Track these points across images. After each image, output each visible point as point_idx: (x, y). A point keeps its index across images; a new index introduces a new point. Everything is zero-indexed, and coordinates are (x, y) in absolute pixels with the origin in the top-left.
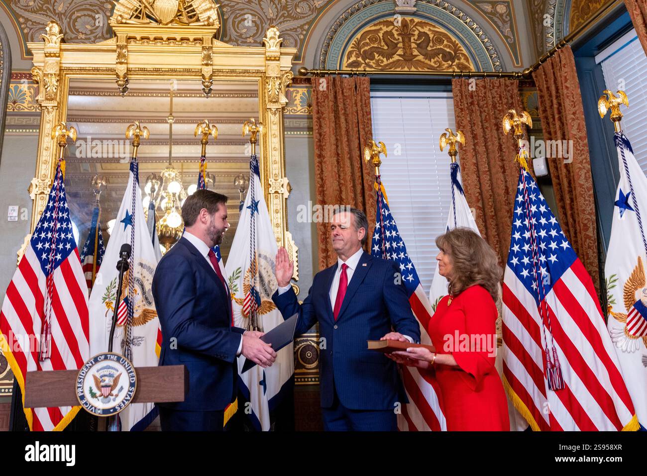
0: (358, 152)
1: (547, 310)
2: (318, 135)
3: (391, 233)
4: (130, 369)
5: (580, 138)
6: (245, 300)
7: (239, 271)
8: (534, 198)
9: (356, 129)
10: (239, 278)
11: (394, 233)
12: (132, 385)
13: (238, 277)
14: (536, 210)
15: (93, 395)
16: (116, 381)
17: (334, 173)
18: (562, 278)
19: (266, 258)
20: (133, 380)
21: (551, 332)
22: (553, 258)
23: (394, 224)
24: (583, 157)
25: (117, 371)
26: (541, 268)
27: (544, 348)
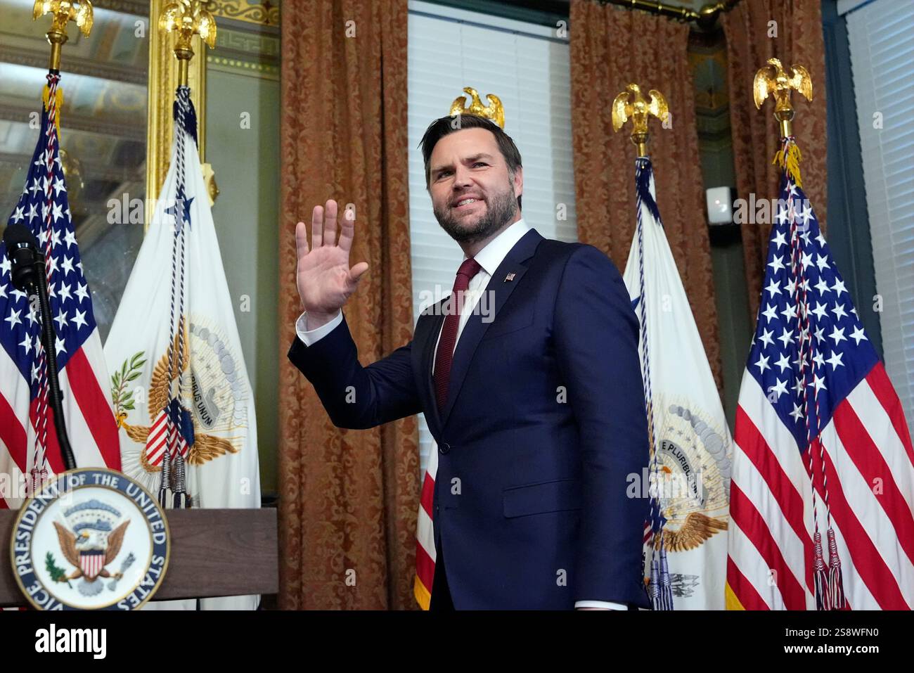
0: (379, 126)
1: (822, 460)
2: (292, 73)
4: (152, 511)
5: (815, 152)
6: (152, 429)
7: (138, 360)
8: (807, 241)
9: (377, 74)
10: (139, 378)
12: (158, 550)
13: (136, 375)
14: (812, 264)
15: (57, 575)
16: (116, 540)
17: (325, 166)
18: (850, 398)
19: (205, 334)
20: (159, 538)
22: (836, 360)
24: (817, 189)
25: (118, 515)
26: (816, 377)
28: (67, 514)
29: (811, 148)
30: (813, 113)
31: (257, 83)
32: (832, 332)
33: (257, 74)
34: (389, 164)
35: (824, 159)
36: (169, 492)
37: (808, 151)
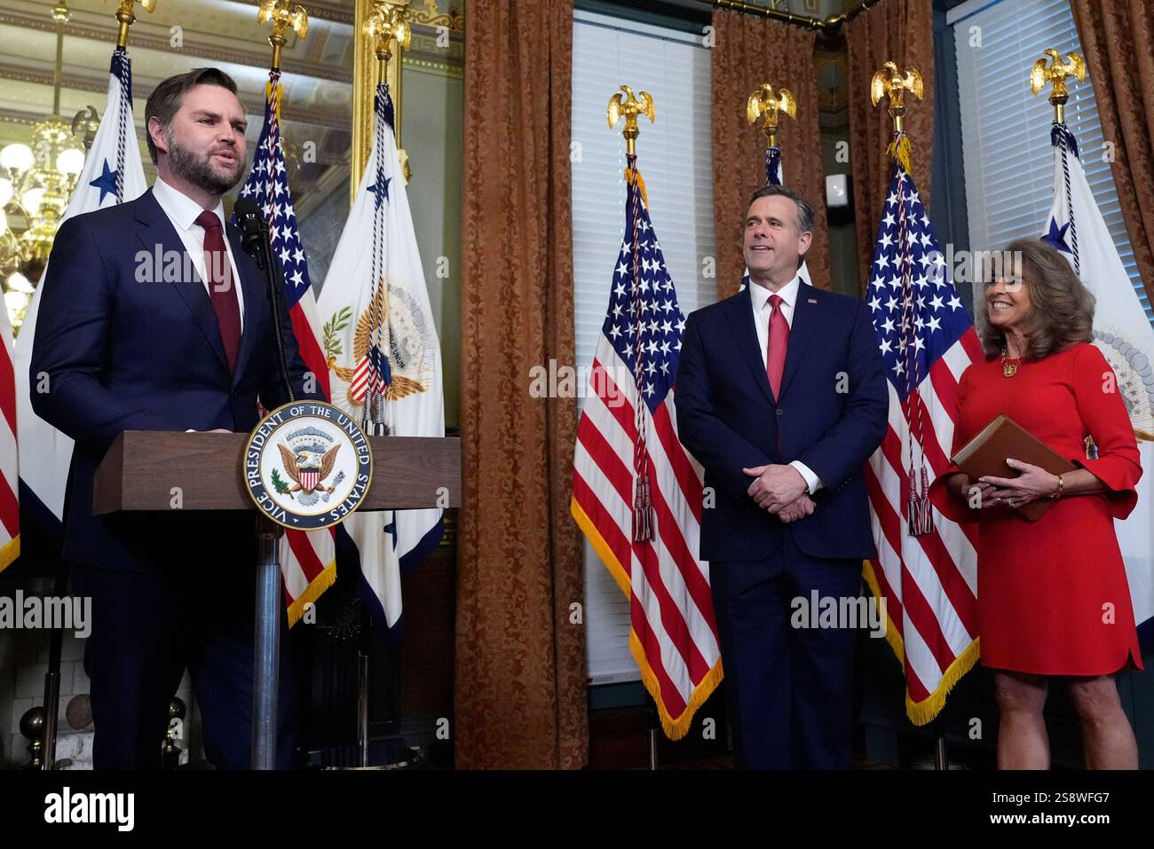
0: (547, 119)
1: (919, 408)
2: (475, 73)
3: (651, 264)
4: (358, 437)
5: (922, 144)
6: (356, 371)
7: (345, 314)
8: (914, 221)
9: (546, 74)
10: (345, 329)
11: (656, 266)
12: (363, 470)
13: (342, 326)
14: (917, 242)
15: (282, 487)
16: (329, 460)
17: (501, 152)
18: (945, 357)
19: (400, 293)
20: (364, 460)
21: (921, 445)
22: (934, 324)
23: (657, 247)
24: (923, 177)
25: (331, 440)
26: (916, 338)
27: (907, 469)
28: (289, 438)
29: (918, 141)
30: (922, 111)
31: (444, 81)
32: (932, 300)
33: (445, 74)
34: (555, 151)
35: (929, 151)
36: (370, 422)
37: (915, 144)
